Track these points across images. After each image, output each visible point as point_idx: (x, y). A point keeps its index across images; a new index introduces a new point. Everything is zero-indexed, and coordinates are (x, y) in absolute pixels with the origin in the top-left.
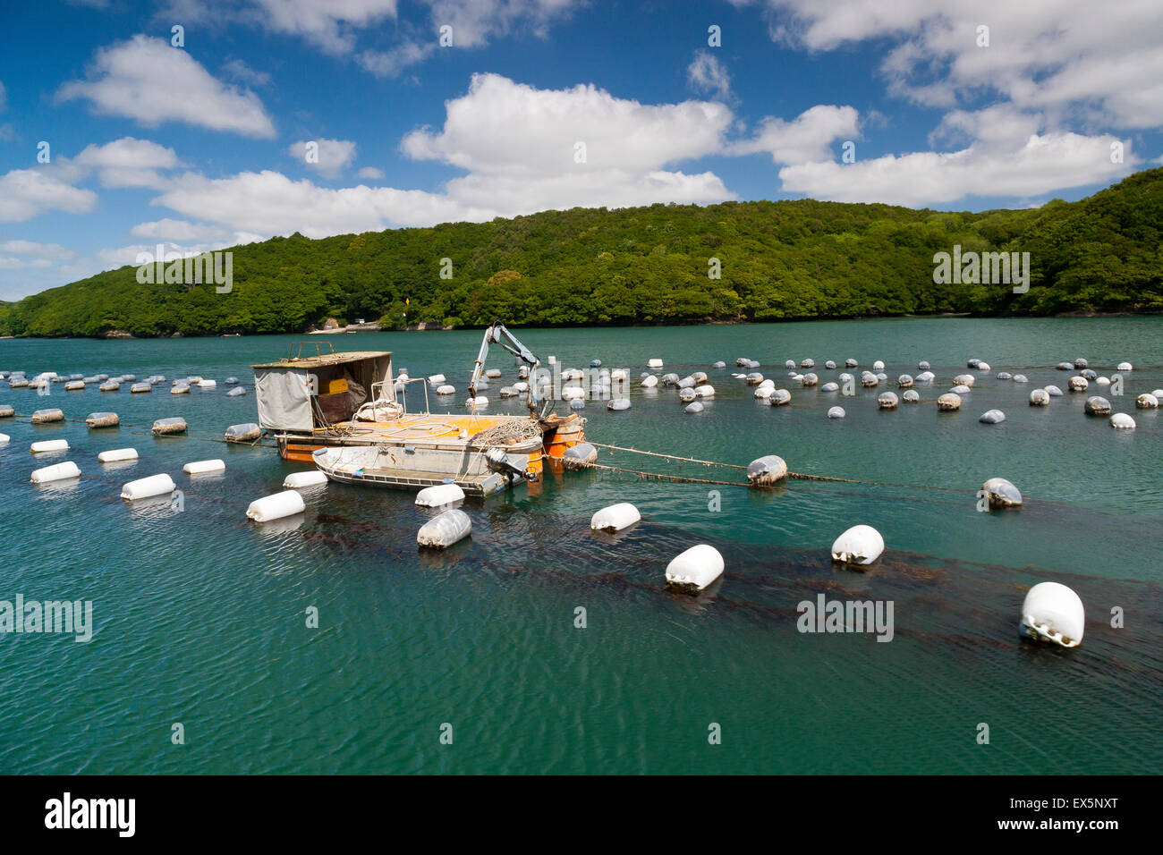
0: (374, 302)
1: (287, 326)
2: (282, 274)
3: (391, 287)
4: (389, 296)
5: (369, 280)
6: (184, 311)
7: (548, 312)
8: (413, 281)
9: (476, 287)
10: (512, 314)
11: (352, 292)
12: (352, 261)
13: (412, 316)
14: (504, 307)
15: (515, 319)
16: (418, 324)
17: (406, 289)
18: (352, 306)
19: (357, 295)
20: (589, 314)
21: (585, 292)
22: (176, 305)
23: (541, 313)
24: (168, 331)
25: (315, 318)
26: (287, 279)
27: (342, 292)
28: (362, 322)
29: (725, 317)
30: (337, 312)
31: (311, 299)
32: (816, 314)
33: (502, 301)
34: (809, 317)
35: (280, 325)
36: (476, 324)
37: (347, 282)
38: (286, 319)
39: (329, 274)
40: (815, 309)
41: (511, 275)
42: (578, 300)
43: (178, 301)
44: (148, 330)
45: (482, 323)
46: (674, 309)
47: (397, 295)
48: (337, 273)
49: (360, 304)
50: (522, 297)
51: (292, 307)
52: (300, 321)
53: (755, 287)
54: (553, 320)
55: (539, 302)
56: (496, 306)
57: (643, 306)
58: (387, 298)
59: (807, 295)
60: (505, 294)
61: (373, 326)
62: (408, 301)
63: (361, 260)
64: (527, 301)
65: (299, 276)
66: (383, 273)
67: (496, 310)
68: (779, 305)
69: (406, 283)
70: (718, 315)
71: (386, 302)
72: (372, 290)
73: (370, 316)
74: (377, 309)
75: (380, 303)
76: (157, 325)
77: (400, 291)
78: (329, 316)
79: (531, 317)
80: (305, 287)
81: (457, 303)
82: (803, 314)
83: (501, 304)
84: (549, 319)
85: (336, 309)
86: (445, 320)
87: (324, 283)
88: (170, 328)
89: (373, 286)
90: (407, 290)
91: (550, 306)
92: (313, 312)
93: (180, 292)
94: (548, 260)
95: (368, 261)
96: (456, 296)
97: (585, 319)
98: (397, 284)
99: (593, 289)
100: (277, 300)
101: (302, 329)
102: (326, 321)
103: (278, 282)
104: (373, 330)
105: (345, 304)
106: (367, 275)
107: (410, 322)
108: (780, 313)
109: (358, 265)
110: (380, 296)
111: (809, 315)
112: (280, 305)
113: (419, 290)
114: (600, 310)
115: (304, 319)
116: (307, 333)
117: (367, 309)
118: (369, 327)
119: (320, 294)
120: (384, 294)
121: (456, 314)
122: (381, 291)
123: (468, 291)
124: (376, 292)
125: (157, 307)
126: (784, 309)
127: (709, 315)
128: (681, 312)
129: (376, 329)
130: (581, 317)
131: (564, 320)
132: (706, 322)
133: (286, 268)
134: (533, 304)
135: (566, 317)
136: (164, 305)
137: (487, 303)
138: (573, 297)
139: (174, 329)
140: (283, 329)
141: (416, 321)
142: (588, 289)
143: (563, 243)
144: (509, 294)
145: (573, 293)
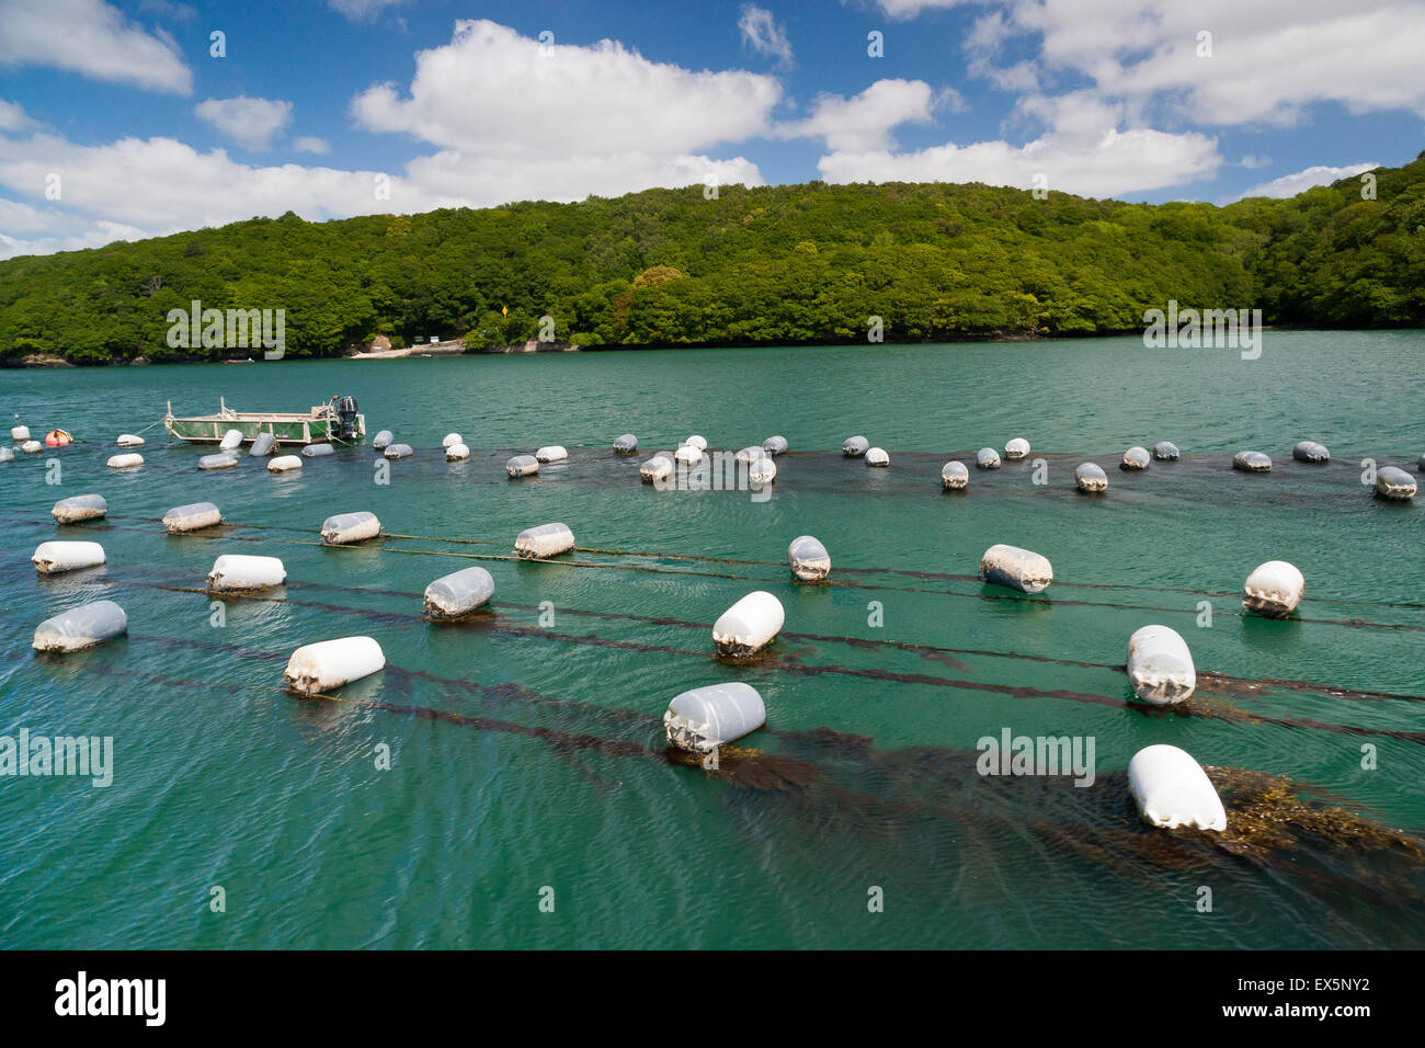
0: (448, 312)
1: (313, 347)
2: (296, 271)
3: (473, 290)
4: (471, 303)
5: (436, 280)
6: (150, 325)
7: (745, 325)
8: (506, 282)
9: (619, 290)
10: (682, 329)
11: (411, 297)
12: (402, 253)
13: (515, 333)
14: (669, 318)
15: (688, 336)
16: (525, 343)
17: (499, 292)
18: (414, 318)
19: (422, 301)
20: (817, 326)
21: (806, 297)
22: (135, 316)
23: (732, 326)
24: (125, 355)
25: (358, 335)
26: (303, 278)
27: (395, 297)
28: (435, 340)
29: (1021, 330)
30: (389, 326)
31: (352, 306)
32: (1131, 326)
33: (667, 309)
34: (1125, 331)
35: (304, 346)
36: (625, 342)
37: (403, 283)
38: (313, 336)
39: (372, 272)
40: (1130, 320)
41: (672, 274)
42: (795, 307)
43: (136, 310)
44: (94, 354)
45: (636, 341)
46: (954, 319)
47: (482, 301)
48: (384, 269)
49: (425, 316)
50: (700, 304)
51: (321, 318)
52: (337, 340)
53: (1055, 289)
54: (757, 336)
55: (728, 311)
56: (657, 317)
57: (905, 315)
58: (466, 307)
59: (1119, 300)
60: (668, 299)
61: (452, 346)
62: (505, 311)
63: (413, 251)
64: (708, 311)
65: (323, 272)
66: (456, 270)
67: (658, 323)
68: (1087, 314)
69: (496, 285)
70: (1012, 328)
71: (465, 312)
72: (445, 294)
73: (446, 333)
74: (452, 321)
75: (455, 313)
76: (107, 345)
77: (486, 296)
78: (378, 332)
79: (715, 333)
80: (336, 290)
81: (591, 312)
82: (1117, 326)
83: (665, 313)
84: (747, 334)
85: (388, 321)
86: (573, 336)
87: (366, 283)
88: (128, 350)
89: (445, 289)
90: (500, 294)
91: (748, 315)
92: (356, 326)
93: (137, 296)
94: (712, 253)
95: (426, 253)
96: (589, 303)
97: (810, 334)
98: (478, 285)
99: (816, 292)
100: (296, 308)
101: (338, 352)
102: (373, 340)
103: (291, 282)
104: (452, 353)
105: (401, 314)
106: (432, 273)
107: (513, 341)
108: (1089, 325)
109: (412, 258)
110: (456, 304)
111: (1123, 327)
112: (301, 316)
113: (518, 294)
114: (834, 322)
115: (342, 337)
116: (345, 357)
117: (437, 322)
118: (445, 348)
119: (364, 300)
120: (462, 301)
121: (590, 328)
122: (458, 296)
123: (606, 296)
124: (450, 298)
125: (102, 319)
126: (1094, 319)
127: (999, 328)
128: (964, 324)
129: (457, 351)
130: (803, 331)
131: (774, 335)
132: (994, 338)
133: (300, 262)
134: (719, 312)
135: (779, 332)
136: (114, 316)
137: (643, 313)
138: (787, 303)
139: (135, 353)
140: (306, 351)
141: (522, 339)
142: (809, 291)
143: (723, 230)
144: (674, 300)
145: (786, 297)
